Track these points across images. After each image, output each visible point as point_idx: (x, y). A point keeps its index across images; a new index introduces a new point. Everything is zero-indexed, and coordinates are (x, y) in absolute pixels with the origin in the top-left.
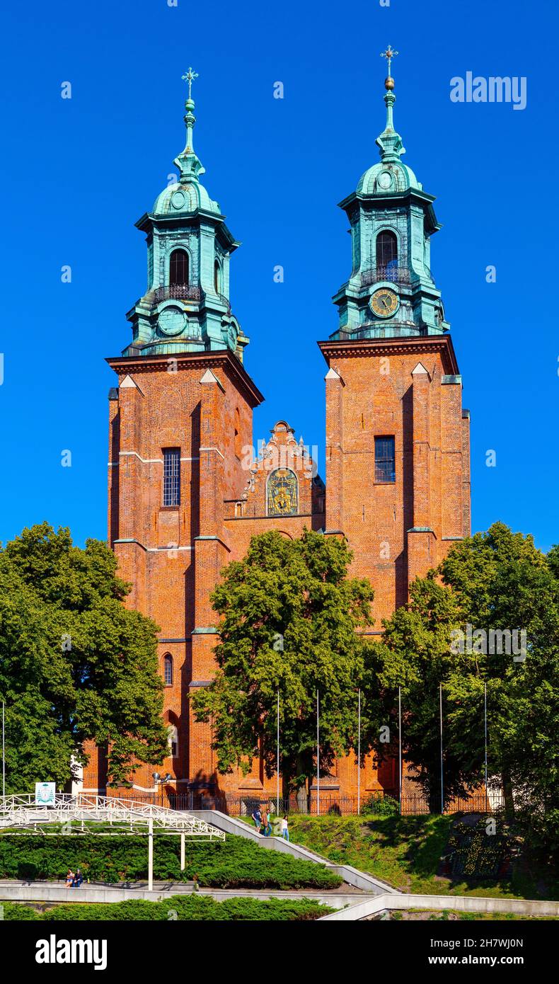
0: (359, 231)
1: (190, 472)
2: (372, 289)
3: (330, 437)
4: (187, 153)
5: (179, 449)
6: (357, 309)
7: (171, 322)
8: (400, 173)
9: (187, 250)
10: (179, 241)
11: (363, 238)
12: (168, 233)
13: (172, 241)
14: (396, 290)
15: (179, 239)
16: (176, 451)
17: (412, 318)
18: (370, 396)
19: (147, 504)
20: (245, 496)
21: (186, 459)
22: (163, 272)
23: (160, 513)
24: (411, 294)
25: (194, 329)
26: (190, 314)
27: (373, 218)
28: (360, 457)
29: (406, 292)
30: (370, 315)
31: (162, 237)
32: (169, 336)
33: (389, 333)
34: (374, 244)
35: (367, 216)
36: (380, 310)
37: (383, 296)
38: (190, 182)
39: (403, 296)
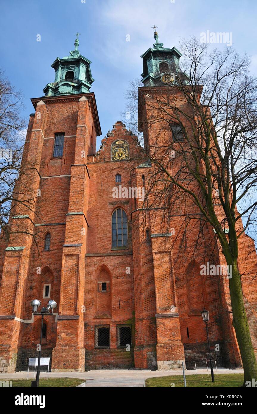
4: (75, 51)
7: (64, 89)
9: (74, 71)
10: (70, 69)
12: (66, 66)
13: (67, 69)
16: (62, 133)
19: (44, 156)
20: (99, 153)
21: (68, 136)
22: (62, 78)
23: (51, 161)
25: (75, 92)
26: (74, 87)
31: (62, 68)
32: (63, 94)
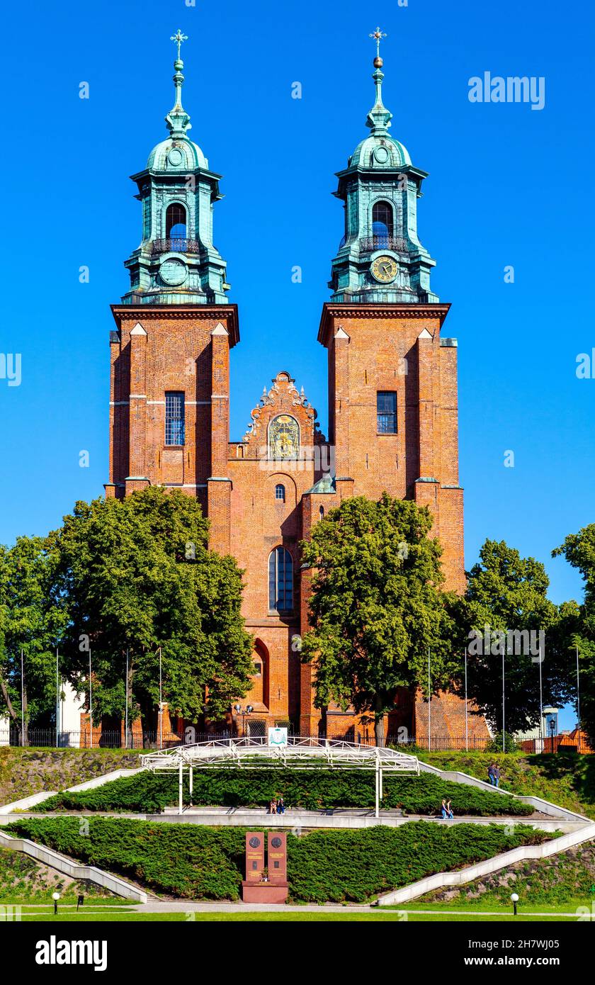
0: (357, 200)
1: (195, 415)
2: (374, 256)
3: (340, 391)
4: (177, 111)
5: (183, 392)
6: (357, 272)
7: (173, 273)
8: (393, 148)
9: (184, 205)
10: (176, 196)
11: (361, 207)
12: (165, 187)
13: (169, 195)
14: (397, 258)
15: (176, 194)
16: (180, 394)
17: (409, 284)
18: (374, 354)
19: (151, 442)
20: (247, 439)
21: (191, 403)
22: (161, 224)
23: (164, 452)
24: (409, 262)
25: (194, 281)
26: (191, 266)
27: (370, 189)
28: (364, 410)
29: (406, 260)
30: (370, 279)
31: (159, 191)
32: (169, 286)
33: (391, 298)
34: (371, 213)
35: (364, 187)
36: (381, 276)
37: (384, 263)
38: (182, 139)
39: (402, 264)
